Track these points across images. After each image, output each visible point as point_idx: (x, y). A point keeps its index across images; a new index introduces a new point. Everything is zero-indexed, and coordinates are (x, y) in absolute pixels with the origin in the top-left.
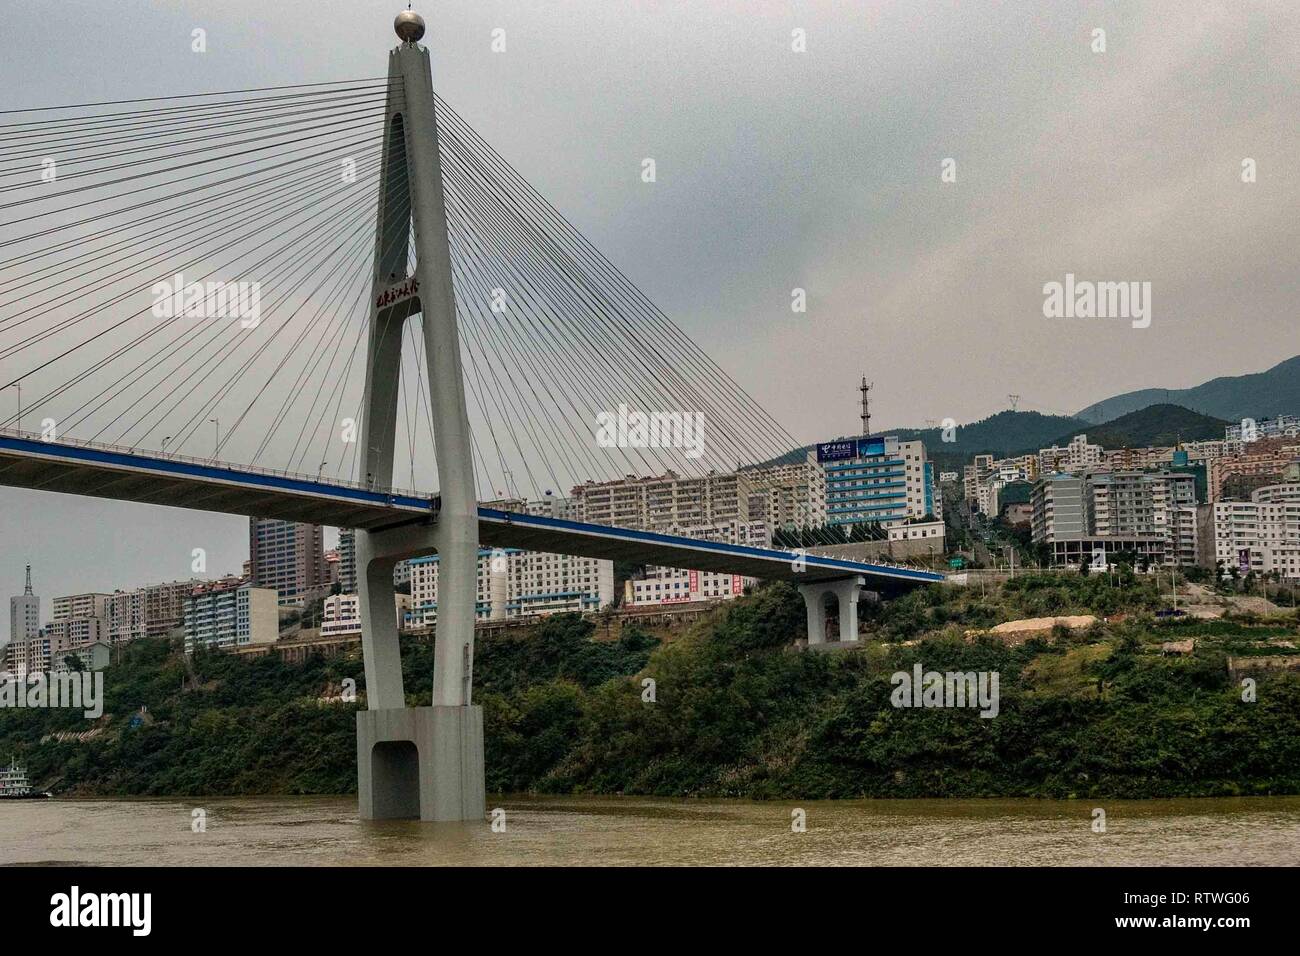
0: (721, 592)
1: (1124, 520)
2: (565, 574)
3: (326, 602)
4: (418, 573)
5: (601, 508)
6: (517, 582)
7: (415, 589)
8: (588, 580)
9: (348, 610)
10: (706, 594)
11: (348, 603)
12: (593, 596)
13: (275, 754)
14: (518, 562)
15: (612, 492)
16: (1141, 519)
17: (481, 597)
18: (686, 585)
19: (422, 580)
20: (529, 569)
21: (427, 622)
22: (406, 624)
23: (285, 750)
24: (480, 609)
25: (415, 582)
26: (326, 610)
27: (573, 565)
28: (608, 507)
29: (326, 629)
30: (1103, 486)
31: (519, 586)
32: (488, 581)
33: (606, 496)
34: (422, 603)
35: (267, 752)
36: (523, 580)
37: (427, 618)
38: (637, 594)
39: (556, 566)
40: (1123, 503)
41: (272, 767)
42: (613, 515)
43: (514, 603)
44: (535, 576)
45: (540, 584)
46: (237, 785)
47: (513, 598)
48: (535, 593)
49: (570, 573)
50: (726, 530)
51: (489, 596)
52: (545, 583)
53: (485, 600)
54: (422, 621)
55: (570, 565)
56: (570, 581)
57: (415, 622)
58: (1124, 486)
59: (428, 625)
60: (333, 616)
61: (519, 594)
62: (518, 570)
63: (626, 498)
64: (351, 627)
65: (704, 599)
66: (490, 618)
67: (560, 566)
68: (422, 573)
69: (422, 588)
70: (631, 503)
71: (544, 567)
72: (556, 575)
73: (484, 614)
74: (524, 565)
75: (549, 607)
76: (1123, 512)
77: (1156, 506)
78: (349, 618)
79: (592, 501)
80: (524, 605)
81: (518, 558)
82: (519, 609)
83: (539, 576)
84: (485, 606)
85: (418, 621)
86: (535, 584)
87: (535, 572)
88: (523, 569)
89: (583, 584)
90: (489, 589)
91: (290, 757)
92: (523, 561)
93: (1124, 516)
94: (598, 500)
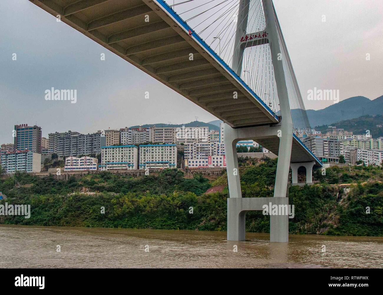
0: (219, 165)
1: (332, 152)
2: (162, 155)
3: (66, 159)
4: (104, 151)
5: (160, 135)
6: (144, 157)
7: (103, 157)
8: (171, 158)
9: (76, 163)
10: (214, 165)
11: (76, 160)
12: (172, 163)
13: (75, 212)
14: (144, 150)
15: (164, 130)
16: (337, 152)
17: (130, 161)
18: (207, 162)
19: (106, 154)
20: (149, 153)
21: (107, 168)
22: (99, 169)
23: (78, 211)
24: (129, 165)
25: (103, 154)
26: (66, 162)
27: (165, 153)
28: (162, 135)
29: (66, 169)
30: (326, 141)
31: (144, 158)
32: (133, 156)
33: (162, 131)
34: (106, 162)
35: (71, 211)
36: (146, 156)
37: (108, 167)
38: (189, 164)
39: (159, 152)
40: (332, 147)
41: (74, 217)
42: (164, 137)
43: (143, 164)
44: (151, 155)
45: (153, 158)
46: (63, 223)
47: (142, 162)
48: (151, 161)
49: (164, 155)
50: (212, 145)
51: (133, 161)
52: (154, 158)
53: (131, 162)
54: (106, 168)
55: (164, 152)
56: (164, 158)
57: (102, 168)
58: (332, 142)
59: (108, 169)
60: (70, 164)
61: (144, 161)
62: (144, 153)
63: (169, 132)
64: (77, 168)
65: (213, 167)
66: (133, 169)
67: (160, 152)
68: (106, 151)
69: (106, 157)
70: (170, 134)
71: (154, 152)
72: (159, 155)
73: (131, 167)
74: (147, 151)
75: (156, 166)
76: (332, 150)
77: (341, 148)
78: (76, 165)
79: (156, 132)
80: (147, 165)
81: (145, 148)
82: (145, 166)
83: (152, 155)
84: (131, 164)
85: (104, 168)
86: (151, 158)
87: (151, 154)
88: (146, 153)
89: (169, 159)
90: (133, 159)
91: (80, 214)
92: (146, 150)
93: (332, 151)
94: (158, 132)
